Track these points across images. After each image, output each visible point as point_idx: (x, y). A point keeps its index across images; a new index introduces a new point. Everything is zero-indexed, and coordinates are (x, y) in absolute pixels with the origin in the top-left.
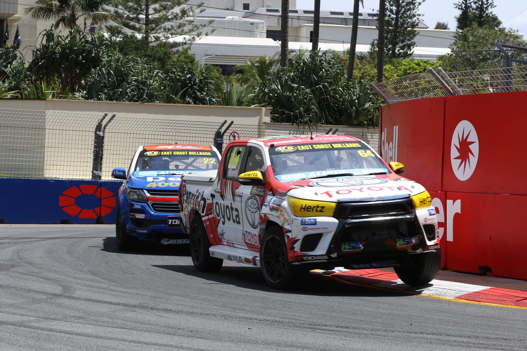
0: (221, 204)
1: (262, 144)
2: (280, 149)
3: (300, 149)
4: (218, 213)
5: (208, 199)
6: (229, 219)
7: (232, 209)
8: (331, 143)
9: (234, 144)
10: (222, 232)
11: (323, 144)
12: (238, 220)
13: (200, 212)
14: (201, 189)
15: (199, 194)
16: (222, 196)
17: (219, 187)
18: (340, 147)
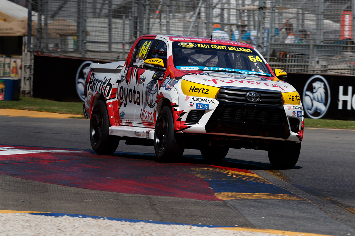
0: (125, 88)
1: (168, 39)
2: (182, 44)
3: (199, 47)
4: (121, 96)
5: (113, 85)
6: (131, 102)
7: (135, 92)
8: (227, 46)
9: (144, 38)
10: (123, 113)
11: (220, 45)
12: (138, 102)
13: (105, 96)
14: (108, 76)
15: (106, 81)
16: (127, 81)
17: (126, 73)
18: (234, 50)
